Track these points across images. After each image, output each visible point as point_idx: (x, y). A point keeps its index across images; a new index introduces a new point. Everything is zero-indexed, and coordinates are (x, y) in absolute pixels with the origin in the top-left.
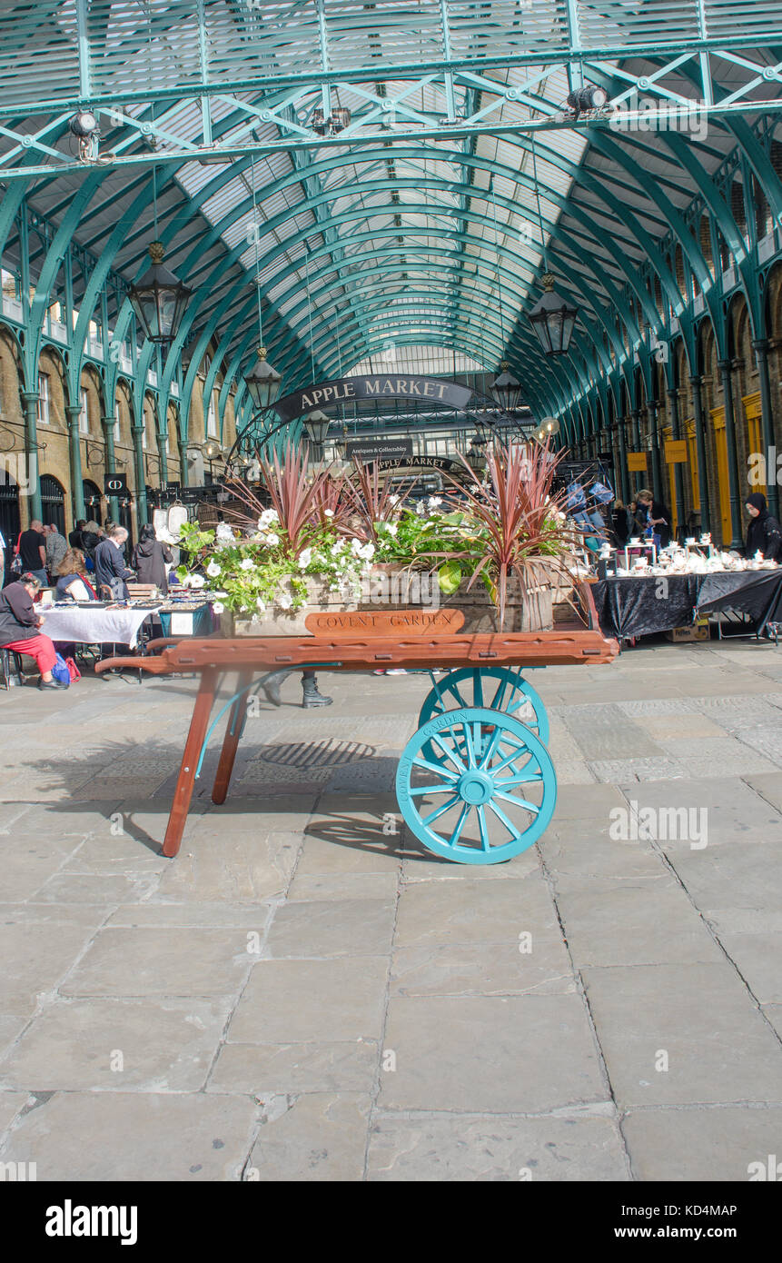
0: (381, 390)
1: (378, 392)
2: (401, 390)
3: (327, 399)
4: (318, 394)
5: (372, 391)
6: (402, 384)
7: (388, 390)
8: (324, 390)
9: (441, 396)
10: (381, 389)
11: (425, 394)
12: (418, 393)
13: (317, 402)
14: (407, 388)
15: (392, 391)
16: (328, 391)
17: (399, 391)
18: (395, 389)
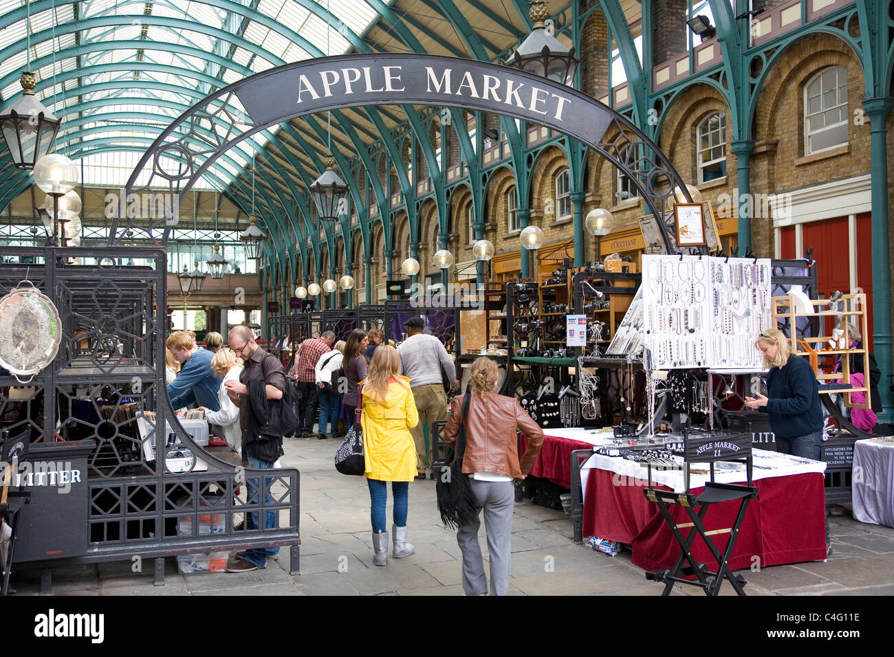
0: (454, 89)
1: (448, 91)
2: (490, 94)
3: (349, 91)
4: (331, 78)
5: (438, 87)
6: (492, 83)
7: (467, 91)
8: (345, 72)
9: (558, 116)
10: (454, 87)
11: (533, 108)
12: (520, 104)
13: (328, 93)
14: (502, 92)
15: (475, 94)
16: (352, 75)
17: (486, 96)
18: (480, 90)
